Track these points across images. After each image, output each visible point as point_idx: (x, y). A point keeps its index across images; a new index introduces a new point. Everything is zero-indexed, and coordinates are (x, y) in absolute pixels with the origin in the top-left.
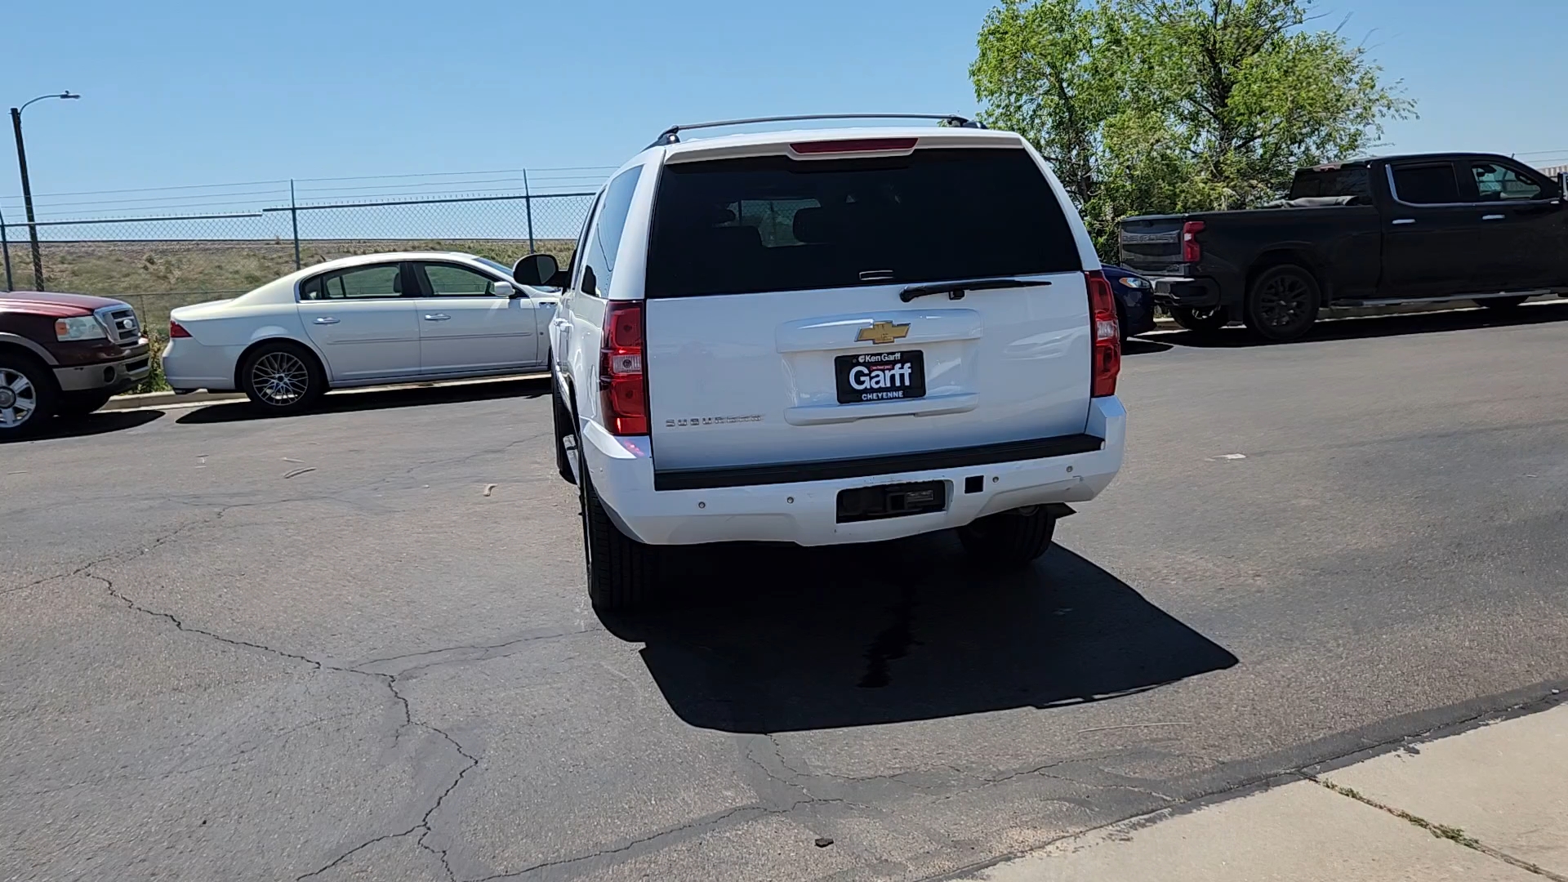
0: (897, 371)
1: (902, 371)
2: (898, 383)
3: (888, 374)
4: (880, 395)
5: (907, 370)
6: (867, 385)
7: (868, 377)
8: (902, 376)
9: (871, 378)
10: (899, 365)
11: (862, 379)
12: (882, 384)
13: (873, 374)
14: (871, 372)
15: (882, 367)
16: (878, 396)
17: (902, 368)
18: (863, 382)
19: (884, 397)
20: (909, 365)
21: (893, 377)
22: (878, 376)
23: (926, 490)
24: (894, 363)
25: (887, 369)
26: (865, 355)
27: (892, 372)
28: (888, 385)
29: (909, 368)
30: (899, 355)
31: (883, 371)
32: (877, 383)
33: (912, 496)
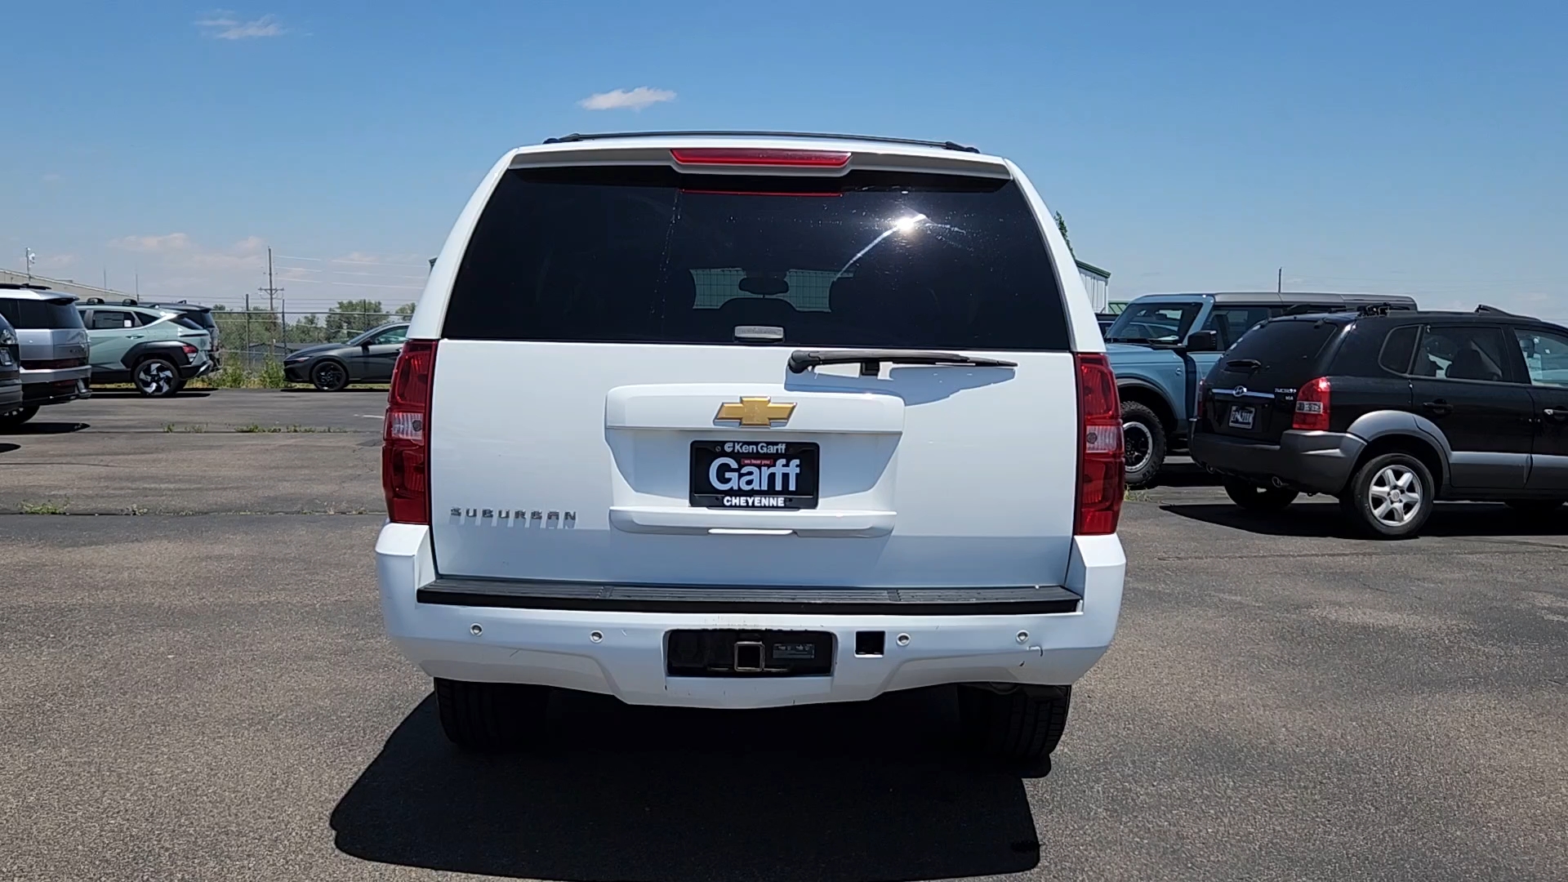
0: (779, 469)
1: (786, 470)
2: (779, 487)
3: (766, 472)
4: (750, 501)
5: (794, 469)
6: (733, 484)
7: (736, 474)
8: (786, 476)
9: (741, 476)
10: (783, 461)
11: (728, 475)
12: (756, 487)
13: (744, 470)
14: (741, 466)
15: (758, 462)
16: (747, 502)
17: (787, 465)
18: (729, 480)
19: (756, 504)
20: (797, 462)
21: (772, 477)
22: (750, 473)
23: (804, 643)
24: (774, 458)
25: (765, 465)
26: (734, 442)
27: (772, 470)
28: (765, 487)
29: (797, 466)
30: (784, 447)
31: (759, 467)
32: (749, 482)
33: (782, 650)
